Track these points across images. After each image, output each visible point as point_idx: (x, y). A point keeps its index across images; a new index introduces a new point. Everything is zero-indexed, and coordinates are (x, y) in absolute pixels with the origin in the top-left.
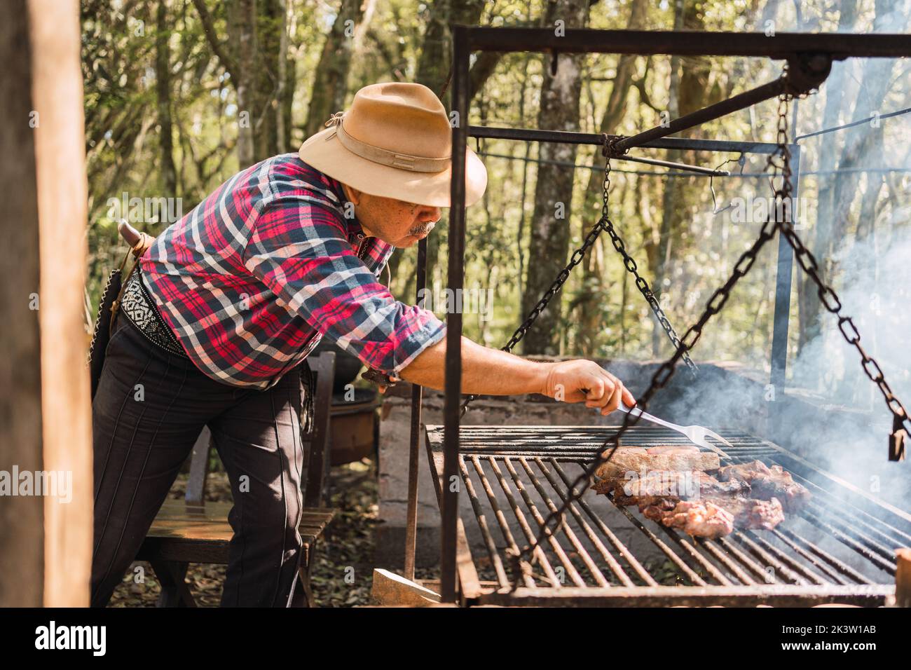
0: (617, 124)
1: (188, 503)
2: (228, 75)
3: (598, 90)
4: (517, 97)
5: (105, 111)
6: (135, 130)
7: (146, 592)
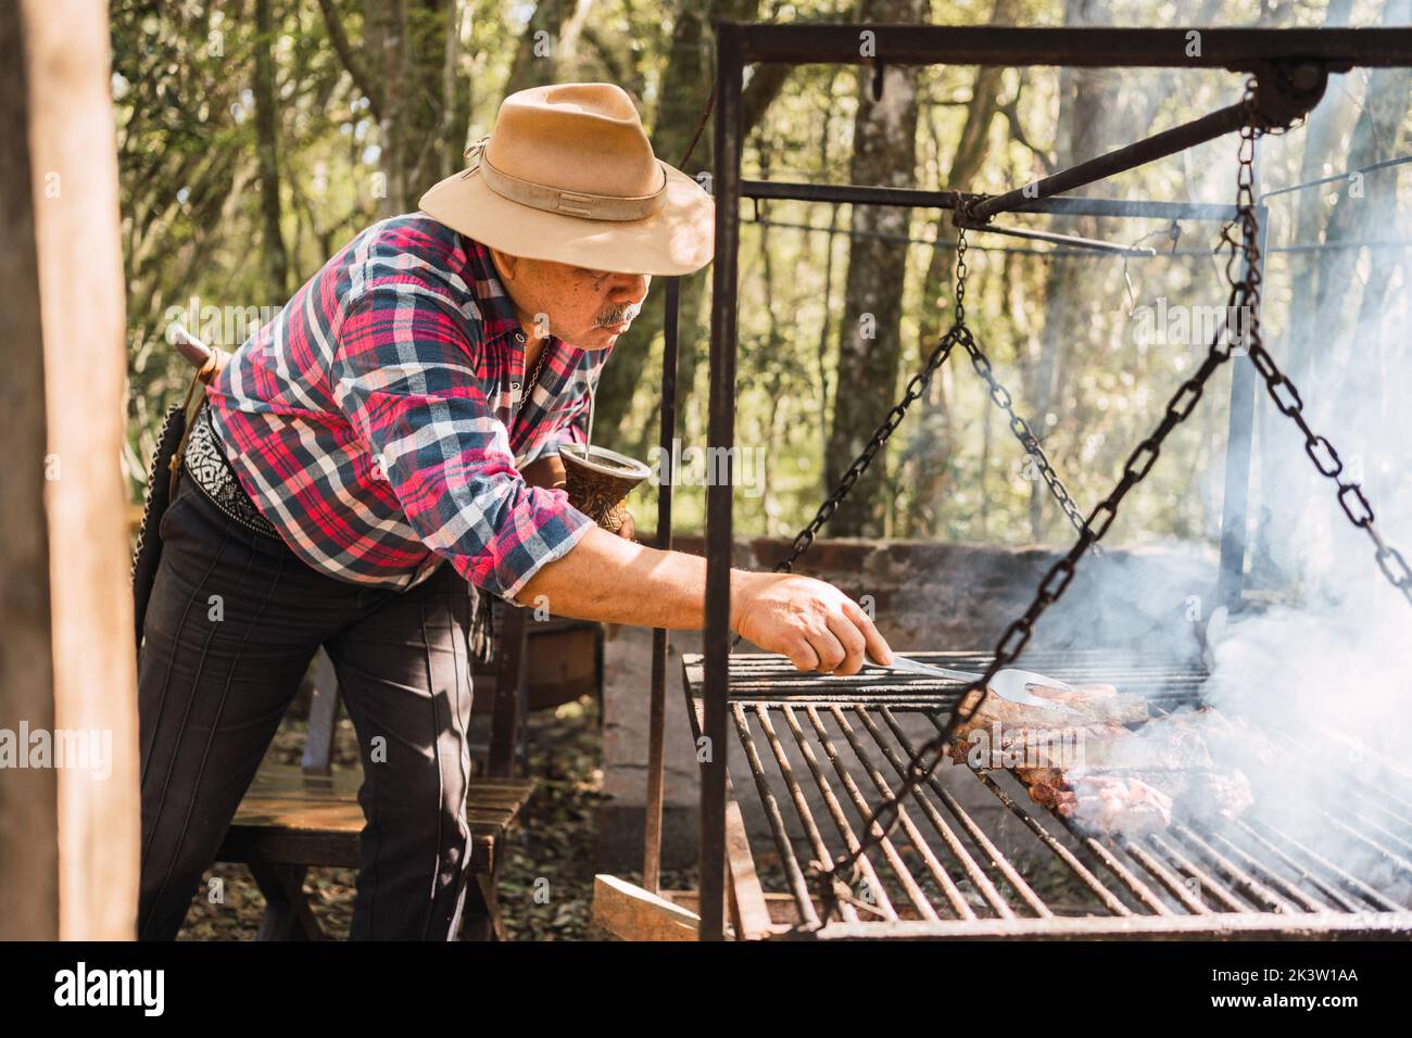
0: (974, 173)
1: (307, 771)
2: (365, 103)
3: (943, 121)
4: (817, 132)
5: (176, 159)
6: (224, 189)
7: (245, 907)
